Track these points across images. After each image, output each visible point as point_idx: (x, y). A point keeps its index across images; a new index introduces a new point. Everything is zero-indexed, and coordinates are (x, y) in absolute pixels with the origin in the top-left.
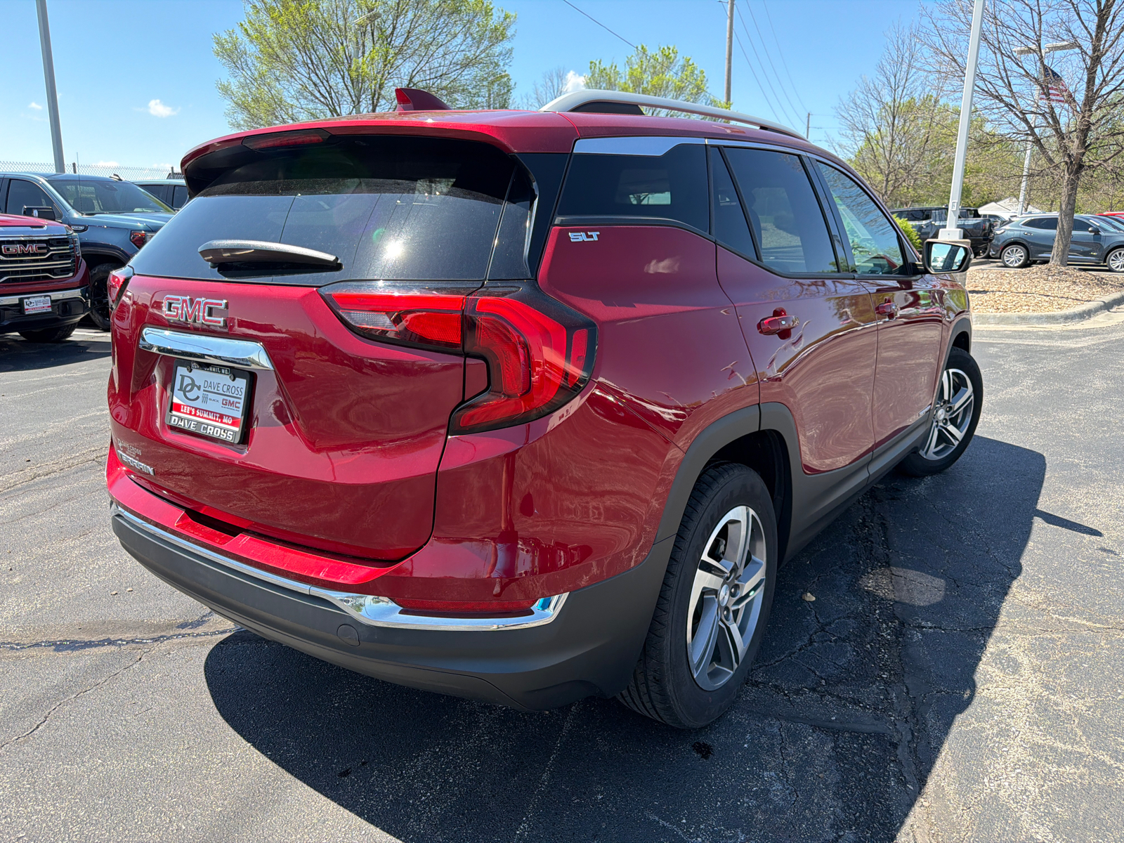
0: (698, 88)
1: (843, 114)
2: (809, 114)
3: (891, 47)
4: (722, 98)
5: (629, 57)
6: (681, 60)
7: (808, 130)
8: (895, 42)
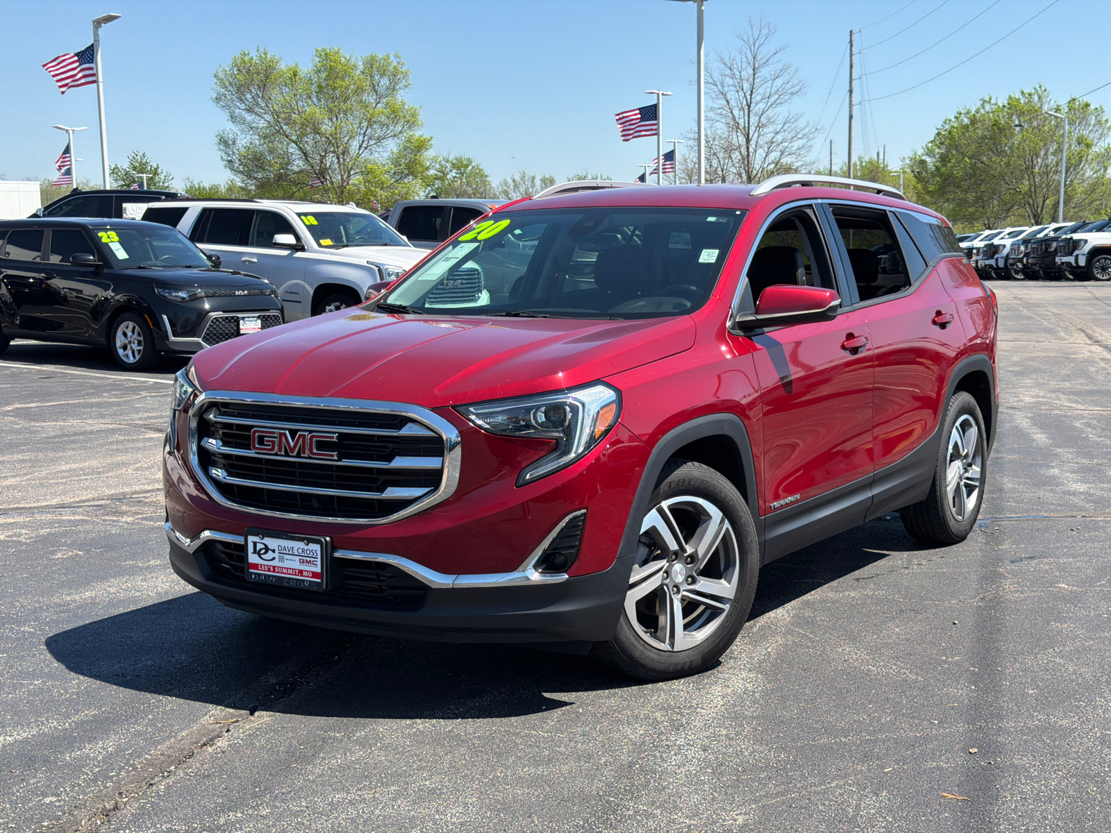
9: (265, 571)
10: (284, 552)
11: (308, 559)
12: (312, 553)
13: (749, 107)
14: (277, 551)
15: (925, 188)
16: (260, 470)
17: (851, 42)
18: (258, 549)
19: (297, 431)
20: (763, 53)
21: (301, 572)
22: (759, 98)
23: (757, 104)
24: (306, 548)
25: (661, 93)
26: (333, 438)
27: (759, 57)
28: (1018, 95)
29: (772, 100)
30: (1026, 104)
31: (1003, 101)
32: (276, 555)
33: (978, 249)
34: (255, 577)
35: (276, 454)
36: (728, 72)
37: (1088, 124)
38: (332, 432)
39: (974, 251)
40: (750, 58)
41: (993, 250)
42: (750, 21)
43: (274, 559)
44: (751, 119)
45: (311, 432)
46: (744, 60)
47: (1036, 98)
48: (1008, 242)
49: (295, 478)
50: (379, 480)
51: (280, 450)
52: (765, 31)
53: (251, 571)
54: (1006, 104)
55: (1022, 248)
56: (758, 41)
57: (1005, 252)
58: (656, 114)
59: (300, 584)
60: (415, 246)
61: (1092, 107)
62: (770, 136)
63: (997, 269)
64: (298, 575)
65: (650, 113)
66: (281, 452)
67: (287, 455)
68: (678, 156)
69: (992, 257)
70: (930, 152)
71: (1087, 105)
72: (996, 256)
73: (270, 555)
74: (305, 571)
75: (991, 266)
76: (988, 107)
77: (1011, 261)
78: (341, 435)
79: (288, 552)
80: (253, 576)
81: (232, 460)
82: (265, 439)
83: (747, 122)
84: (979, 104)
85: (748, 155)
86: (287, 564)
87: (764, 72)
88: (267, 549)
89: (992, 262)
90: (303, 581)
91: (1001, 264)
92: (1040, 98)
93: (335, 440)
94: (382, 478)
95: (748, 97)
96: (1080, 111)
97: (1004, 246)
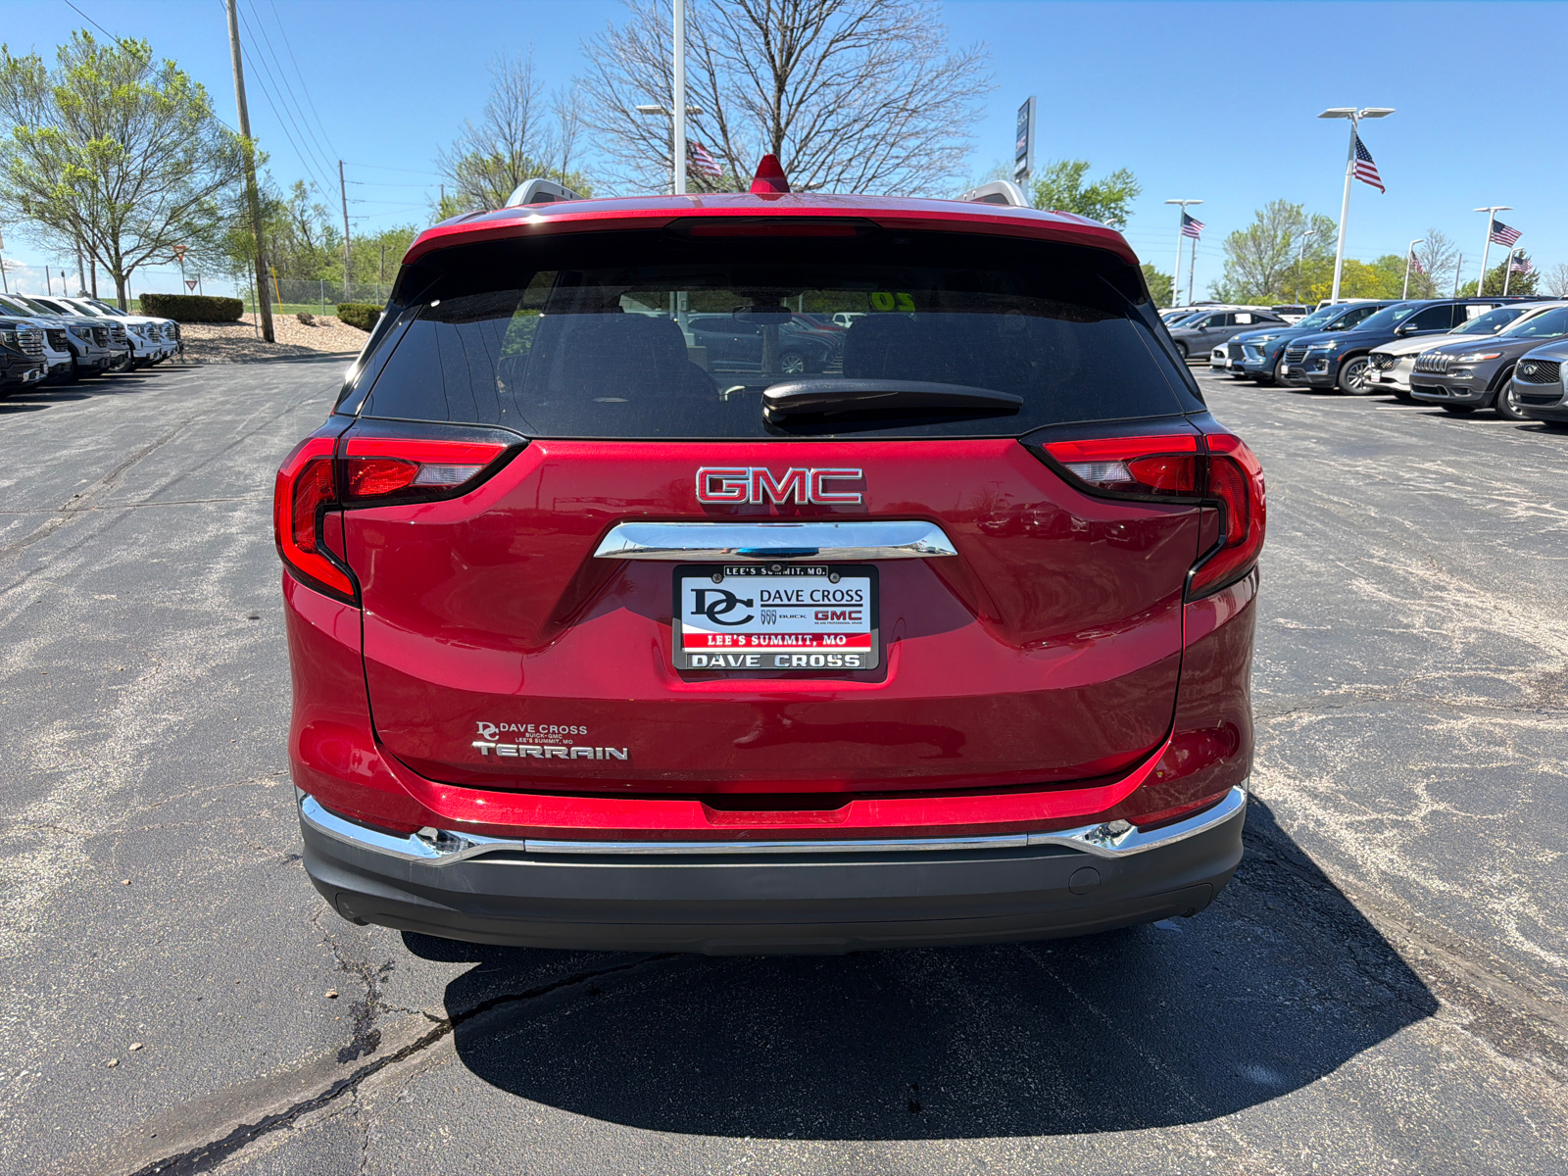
0: (199, 109)
1: (447, 170)
2: (341, 163)
3: (498, 86)
4: (237, 129)
5: (62, 46)
6: (160, 63)
7: (343, 184)
8: (503, 81)
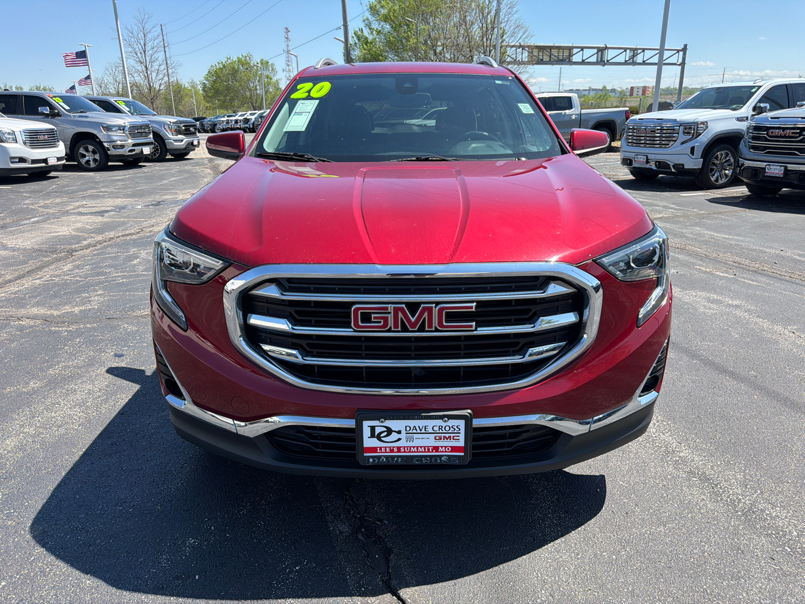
9: (386, 452)
10: (414, 431)
11: (447, 435)
12: (452, 429)
13: (145, 52)
14: (403, 432)
15: (207, 95)
16: (360, 348)
17: (162, 29)
18: (377, 433)
19: (417, 304)
20: (148, 26)
21: (436, 449)
22: (149, 48)
23: (149, 51)
24: (444, 424)
25: (86, 45)
26: (471, 307)
27: (145, 29)
28: (241, 57)
29: (155, 49)
30: (244, 60)
31: (235, 59)
32: (403, 436)
33: (240, 120)
34: (374, 461)
35: (389, 331)
36: (131, 35)
37: (269, 70)
38: (469, 300)
39: (239, 121)
40: (142, 29)
41: (247, 120)
42: (139, 10)
43: (399, 439)
44: (147, 58)
45: (437, 303)
46: (139, 29)
47: (248, 58)
48: (253, 118)
49: (409, 353)
50: (520, 343)
51: (396, 326)
52: (147, 16)
53: (366, 454)
54: (237, 60)
55: (260, 120)
56: (144, 21)
57: (252, 121)
58: (85, 55)
59: (436, 460)
60: (8, 117)
61: (270, 63)
62: (157, 67)
63: (249, 129)
64: (432, 452)
65: (82, 55)
66: (398, 328)
67: (405, 329)
68: (92, 77)
69: (247, 123)
70: (206, 79)
71: (268, 62)
72: (249, 123)
73: (394, 436)
74: (442, 447)
75: (247, 127)
76: (229, 61)
77: (255, 125)
78: (480, 304)
79: (419, 431)
80: (371, 460)
81: (313, 339)
82: (373, 315)
83: (144, 59)
84: (226, 59)
85: (148, 76)
86: (416, 443)
87: (149, 36)
88: (389, 431)
89: (247, 125)
90: (441, 456)
91: (251, 126)
92: (249, 58)
93: (474, 310)
94: (522, 341)
95: (143, 47)
96: (265, 64)
97: (251, 119)
